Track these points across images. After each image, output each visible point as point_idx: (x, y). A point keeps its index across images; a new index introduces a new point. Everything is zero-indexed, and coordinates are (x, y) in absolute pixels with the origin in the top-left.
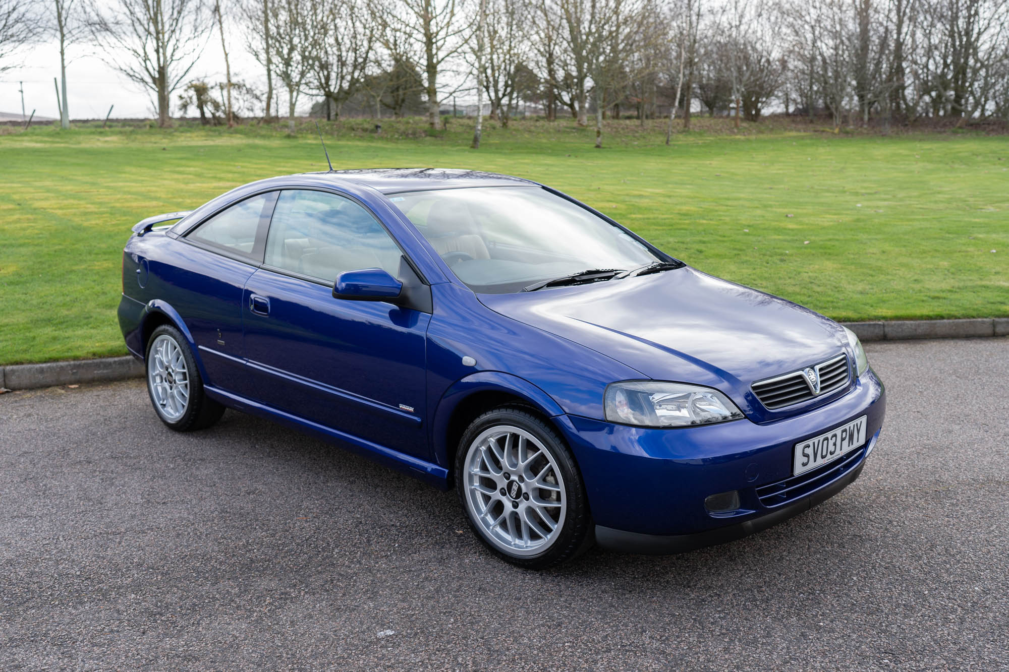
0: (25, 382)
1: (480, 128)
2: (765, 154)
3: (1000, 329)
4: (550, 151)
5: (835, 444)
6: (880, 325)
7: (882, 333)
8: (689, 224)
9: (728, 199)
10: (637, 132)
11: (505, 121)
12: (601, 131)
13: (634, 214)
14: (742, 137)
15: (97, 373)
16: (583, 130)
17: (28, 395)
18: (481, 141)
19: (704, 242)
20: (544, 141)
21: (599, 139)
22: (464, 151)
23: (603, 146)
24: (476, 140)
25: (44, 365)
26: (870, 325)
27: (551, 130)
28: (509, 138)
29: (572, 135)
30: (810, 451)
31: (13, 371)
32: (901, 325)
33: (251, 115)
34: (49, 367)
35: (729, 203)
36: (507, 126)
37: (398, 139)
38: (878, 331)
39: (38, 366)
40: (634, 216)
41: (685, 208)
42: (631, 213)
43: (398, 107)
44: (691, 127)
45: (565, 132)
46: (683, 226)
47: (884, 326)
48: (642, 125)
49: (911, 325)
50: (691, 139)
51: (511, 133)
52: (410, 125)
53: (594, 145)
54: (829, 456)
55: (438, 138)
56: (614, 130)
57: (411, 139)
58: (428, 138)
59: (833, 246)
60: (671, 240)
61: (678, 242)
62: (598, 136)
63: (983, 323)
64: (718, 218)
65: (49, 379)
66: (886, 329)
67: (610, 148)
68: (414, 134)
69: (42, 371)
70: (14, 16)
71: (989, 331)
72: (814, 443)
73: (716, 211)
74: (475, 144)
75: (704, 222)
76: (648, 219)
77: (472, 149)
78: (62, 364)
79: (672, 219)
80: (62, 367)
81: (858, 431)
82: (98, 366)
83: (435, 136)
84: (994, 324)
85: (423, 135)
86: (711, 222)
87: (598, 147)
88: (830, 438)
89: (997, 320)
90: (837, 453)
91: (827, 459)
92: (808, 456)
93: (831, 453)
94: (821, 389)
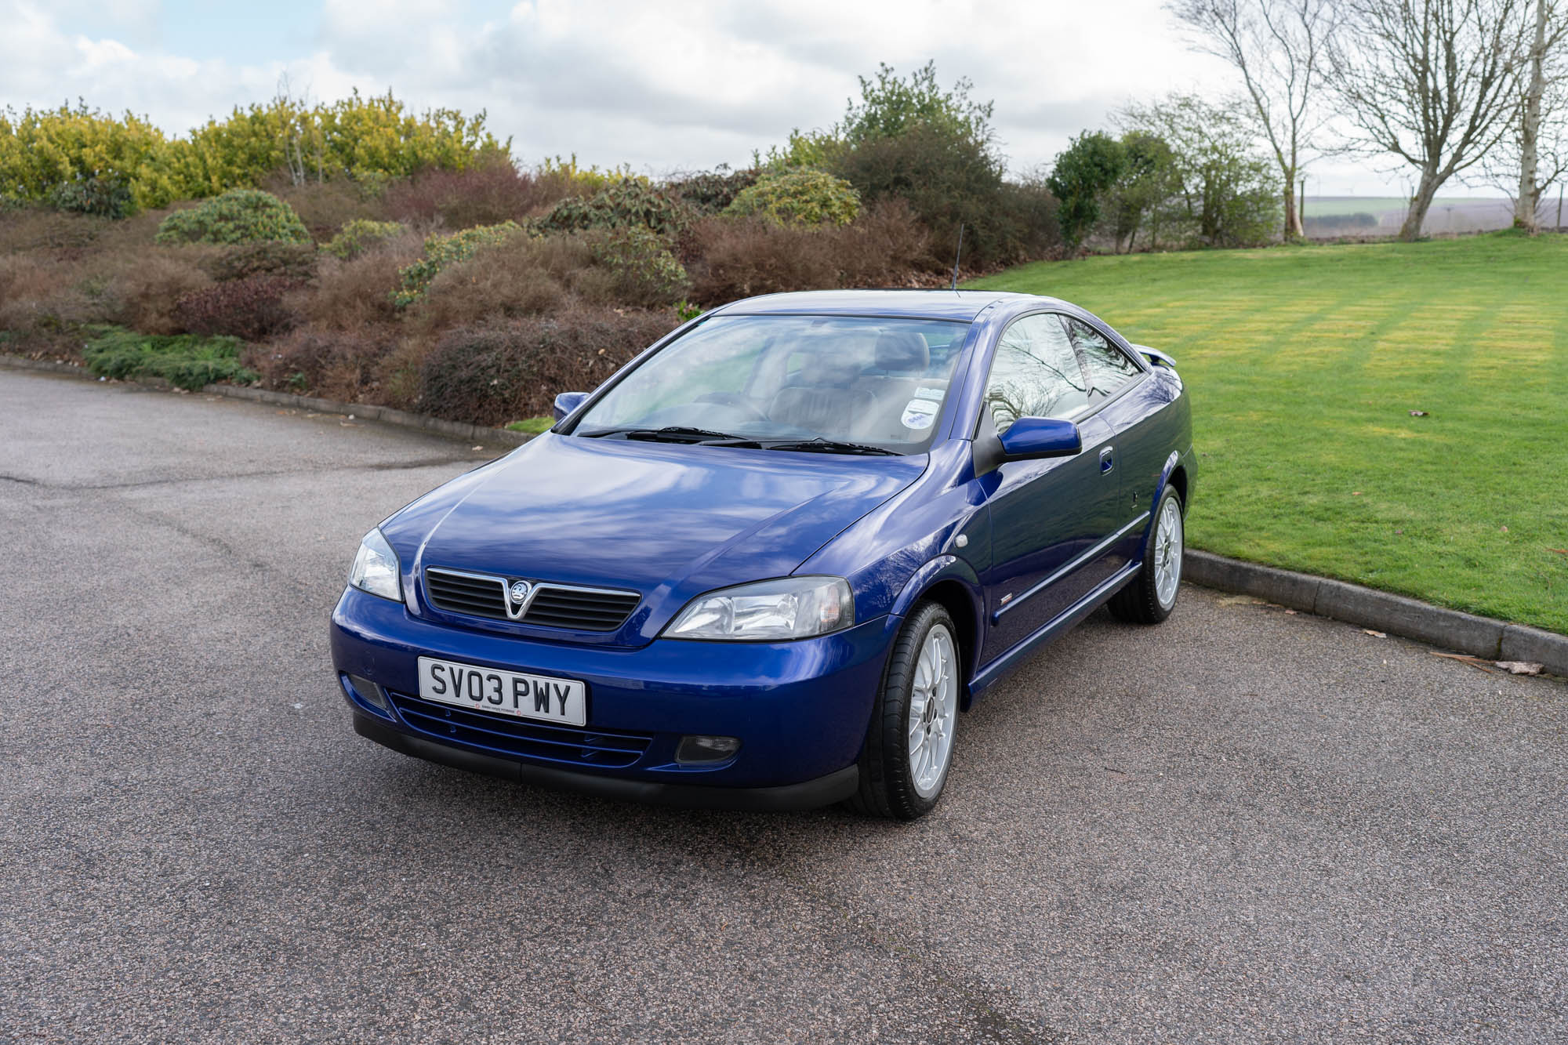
5: (498, 691)
30: (446, 677)
54: (486, 702)
72: (452, 670)
81: (561, 699)
88: (484, 678)
90: (507, 707)
91: (484, 705)
92: (443, 682)
93: (490, 699)
94: (527, 616)
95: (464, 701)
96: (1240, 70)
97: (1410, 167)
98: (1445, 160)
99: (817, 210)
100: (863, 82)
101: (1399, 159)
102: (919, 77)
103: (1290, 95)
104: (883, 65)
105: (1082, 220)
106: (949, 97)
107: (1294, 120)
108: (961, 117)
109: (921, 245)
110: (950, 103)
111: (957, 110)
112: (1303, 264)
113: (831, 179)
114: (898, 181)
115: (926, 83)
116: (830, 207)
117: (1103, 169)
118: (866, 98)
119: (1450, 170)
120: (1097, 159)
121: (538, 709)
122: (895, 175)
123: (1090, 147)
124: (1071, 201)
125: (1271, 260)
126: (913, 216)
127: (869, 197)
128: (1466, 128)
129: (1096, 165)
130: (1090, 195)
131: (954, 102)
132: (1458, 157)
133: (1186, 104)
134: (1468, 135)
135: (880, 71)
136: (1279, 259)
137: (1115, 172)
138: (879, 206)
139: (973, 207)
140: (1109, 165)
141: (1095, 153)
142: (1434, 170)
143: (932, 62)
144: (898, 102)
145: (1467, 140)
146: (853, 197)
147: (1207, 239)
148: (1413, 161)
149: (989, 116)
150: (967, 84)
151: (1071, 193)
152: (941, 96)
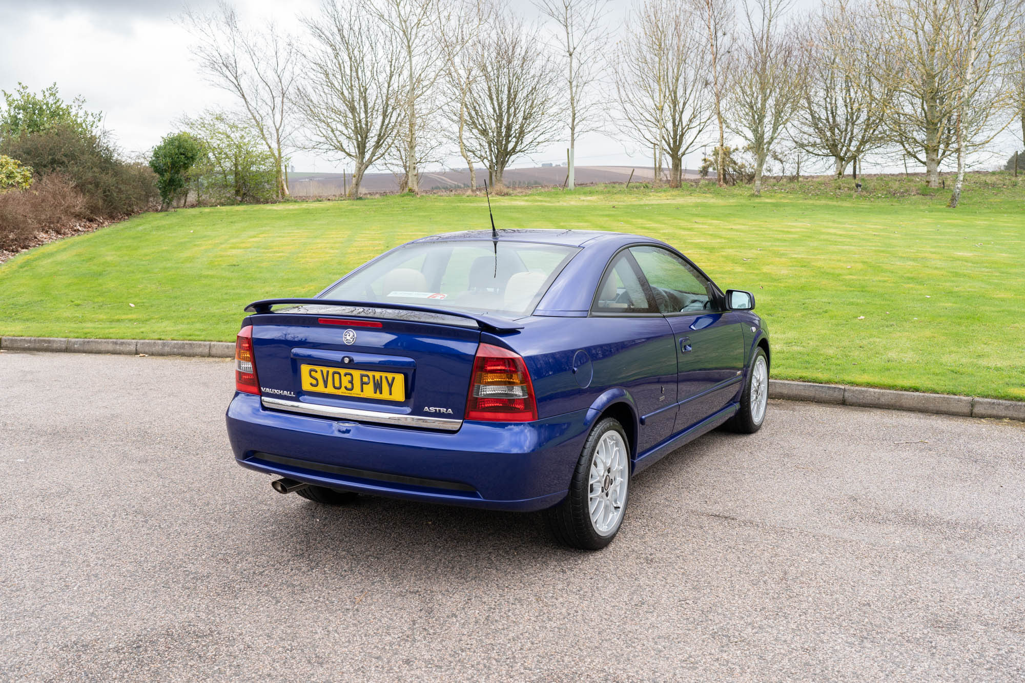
1: (960, 186)
3: (978, 410)
6: (840, 389)
7: (841, 397)
24: (953, 199)
26: (829, 388)
32: (863, 391)
37: (878, 198)
38: (837, 395)
47: (845, 390)
49: (875, 393)
55: (926, 197)
63: (960, 401)
66: (847, 394)
71: (966, 410)
84: (973, 404)
89: (977, 399)
96: (243, 100)
97: (348, 159)
98: (367, 156)
99: (5, 179)
100: (5, 94)
101: (341, 154)
102: (47, 94)
103: (274, 115)
104: (20, 84)
105: (173, 187)
106: (70, 107)
107: (277, 130)
108: (79, 121)
109: (80, 203)
110: (71, 110)
111: (76, 115)
112: (308, 212)
113: (9, 159)
114: (53, 161)
115: (52, 97)
116: (14, 177)
117: (186, 157)
118: (10, 105)
119: (370, 162)
120: (182, 151)
122: (50, 157)
123: (177, 143)
124: (167, 176)
125: (289, 210)
126: (72, 184)
127: (38, 173)
128: (376, 139)
129: (181, 154)
130: (177, 172)
131: (73, 112)
132: (373, 154)
133: (220, 118)
134: (378, 142)
135: (18, 87)
136: (293, 210)
137: (193, 158)
138: (44, 179)
139: (107, 179)
140: (190, 155)
141: (179, 147)
142: (362, 161)
143: (55, 84)
144: (32, 108)
145: (378, 145)
146: (27, 171)
147: (239, 198)
148: (349, 155)
149: (99, 121)
150: (81, 99)
151: (166, 171)
152: (64, 106)
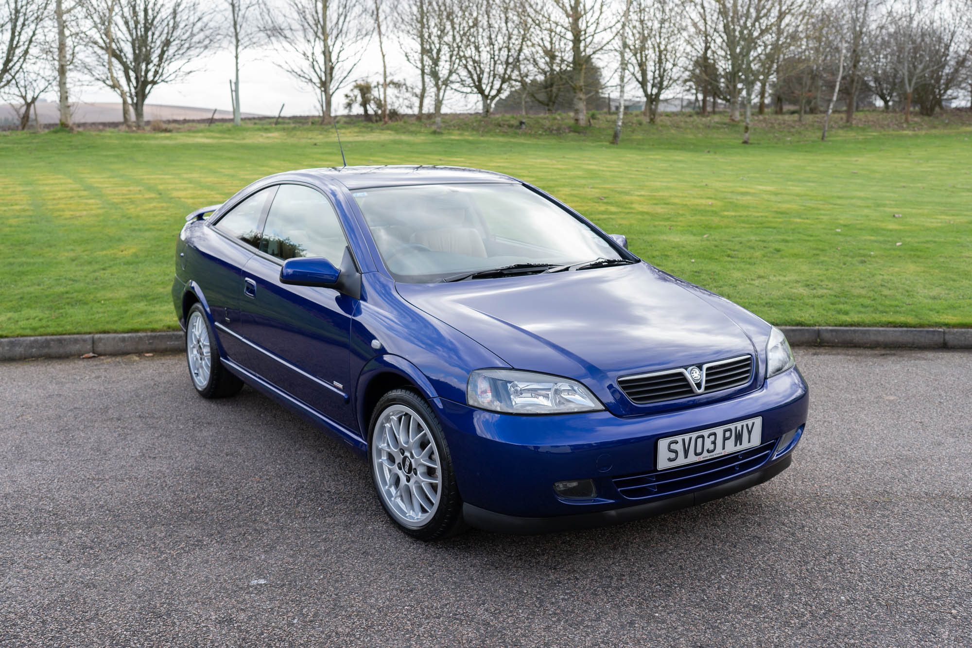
0: (110, 348)
1: (620, 124)
2: (926, 151)
4: (692, 147)
5: (714, 443)
8: (781, 223)
9: (839, 198)
10: (793, 127)
11: (652, 116)
12: (750, 126)
13: (728, 211)
14: (910, 133)
15: (170, 344)
16: (734, 126)
17: (109, 360)
18: (621, 136)
19: (787, 241)
20: (691, 136)
21: (747, 135)
22: (602, 146)
23: (750, 141)
24: (616, 136)
25: (126, 335)
27: (701, 126)
28: (654, 134)
29: (722, 130)
30: (679, 447)
31: (100, 339)
33: (410, 112)
34: (130, 337)
35: (839, 202)
36: (654, 122)
37: (541, 135)
39: (120, 335)
40: (726, 213)
41: (785, 206)
42: (724, 211)
43: (551, 104)
44: (854, 122)
45: (714, 127)
46: (773, 225)
48: (800, 120)
50: (852, 134)
51: (657, 129)
52: (556, 121)
53: (741, 141)
54: (705, 454)
55: (582, 134)
56: (770, 125)
57: (554, 134)
58: (572, 134)
59: (928, 248)
60: (753, 238)
61: (760, 241)
62: (746, 132)
64: (816, 217)
65: (129, 347)
67: (758, 144)
68: (558, 129)
69: (123, 340)
70: (199, 25)
72: (684, 440)
73: (819, 209)
74: (615, 139)
75: (798, 220)
76: (741, 216)
77: (612, 145)
78: (140, 334)
79: (766, 217)
80: (140, 338)
81: (750, 432)
82: (170, 338)
83: (579, 132)
85: (567, 131)
86: (806, 221)
87: (745, 142)
88: (706, 437)
90: (719, 452)
91: (706, 456)
92: (676, 452)
93: (708, 451)
94: (706, 388)
95: (692, 458)
121: (736, 445)
